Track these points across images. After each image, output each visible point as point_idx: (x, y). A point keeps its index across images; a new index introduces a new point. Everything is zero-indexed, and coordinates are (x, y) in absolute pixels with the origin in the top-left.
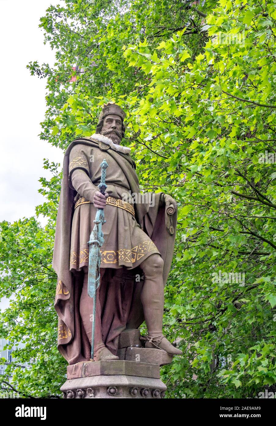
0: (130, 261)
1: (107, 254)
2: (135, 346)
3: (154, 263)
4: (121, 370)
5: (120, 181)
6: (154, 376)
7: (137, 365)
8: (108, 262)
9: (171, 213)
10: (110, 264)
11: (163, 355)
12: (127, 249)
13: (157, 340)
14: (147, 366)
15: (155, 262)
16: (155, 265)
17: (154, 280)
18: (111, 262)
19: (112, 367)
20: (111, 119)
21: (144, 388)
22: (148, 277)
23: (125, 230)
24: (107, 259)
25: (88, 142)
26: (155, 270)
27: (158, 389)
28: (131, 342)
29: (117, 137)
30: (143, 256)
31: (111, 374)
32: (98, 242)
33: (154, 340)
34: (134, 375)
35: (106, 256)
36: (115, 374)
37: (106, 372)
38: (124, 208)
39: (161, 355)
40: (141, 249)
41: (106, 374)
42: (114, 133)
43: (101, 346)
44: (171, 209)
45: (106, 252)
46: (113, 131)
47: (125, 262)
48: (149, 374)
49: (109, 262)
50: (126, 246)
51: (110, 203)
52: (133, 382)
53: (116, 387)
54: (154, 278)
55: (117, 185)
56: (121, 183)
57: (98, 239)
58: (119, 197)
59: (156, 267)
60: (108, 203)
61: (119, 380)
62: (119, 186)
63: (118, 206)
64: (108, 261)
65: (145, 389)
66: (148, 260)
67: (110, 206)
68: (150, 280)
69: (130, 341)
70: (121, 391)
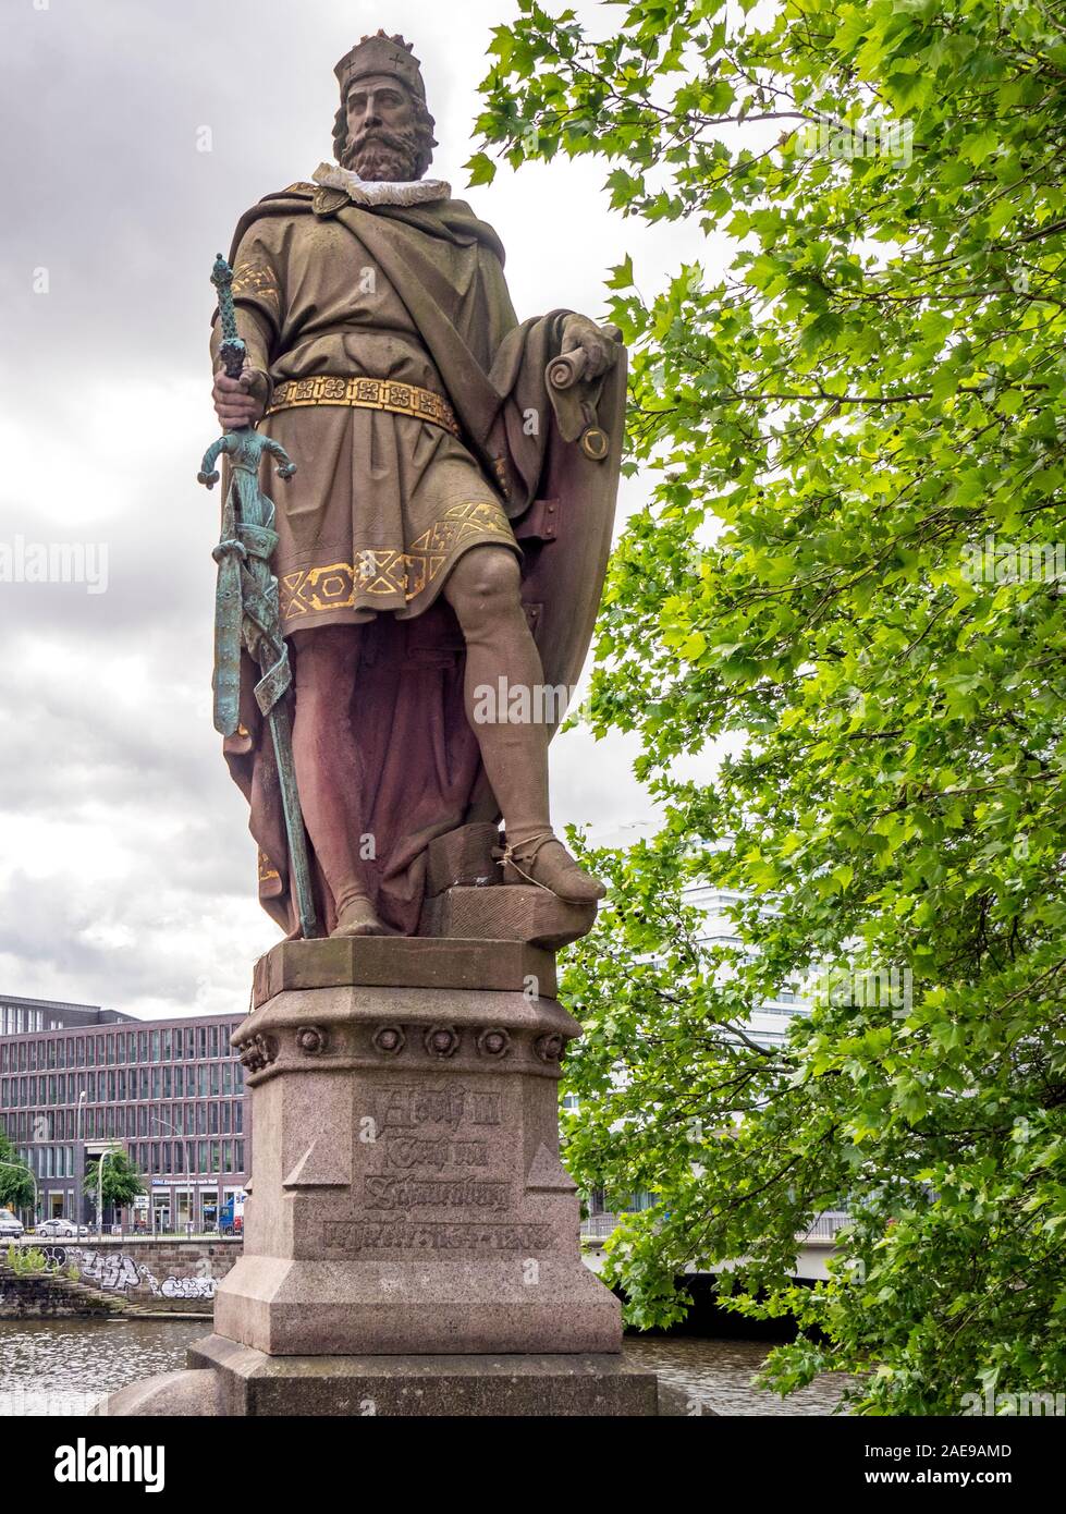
0: (393, 590)
1: (323, 577)
2: (473, 884)
3: (478, 581)
4: (342, 971)
5: (363, 312)
6: (493, 982)
7: (413, 948)
8: (325, 607)
9: (562, 380)
10: (330, 611)
11: (539, 905)
12: (383, 547)
13: (523, 855)
14: (458, 949)
15: (477, 576)
16: (483, 586)
17: (487, 640)
18: (336, 605)
19: (315, 960)
20: (360, 94)
21: (430, 1027)
22: (468, 635)
23: (376, 484)
24: (321, 595)
25: (280, 202)
26: (483, 604)
27: (496, 1026)
28: (455, 871)
29: (388, 152)
30: (444, 564)
31: (313, 985)
32: (239, 544)
33: (518, 857)
34: (397, 982)
35: (320, 584)
36: (324, 984)
37: (299, 980)
38: (379, 406)
39: (532, 907)
40: (437, 537)
41: (300, 985)
42: (372, 144)
43: (349, 894)
44: (563, 366)
45: (317, 572)
46: (368, 136)
47: (375, 597)
48: (470, 975)
49: (329, 606)
50: (379, 539)
51: (358, 399)
52: (377, 1007)
53: (318, 1027)
54: (485, 636)
55: (358, 329)
56: (368, 319)
57: (240, 536)
58: (353, 368)
59: (485, 593)
60: (317, 400)
61: (329, 1002)
62: (363, 330)
63: (354, 403)
64: (324, 600)
65: (432, 1031)
66: (459, 573)
67: (325, 409)
68: (477, 643)
69: (451, 867)
70: (341, 1038)
